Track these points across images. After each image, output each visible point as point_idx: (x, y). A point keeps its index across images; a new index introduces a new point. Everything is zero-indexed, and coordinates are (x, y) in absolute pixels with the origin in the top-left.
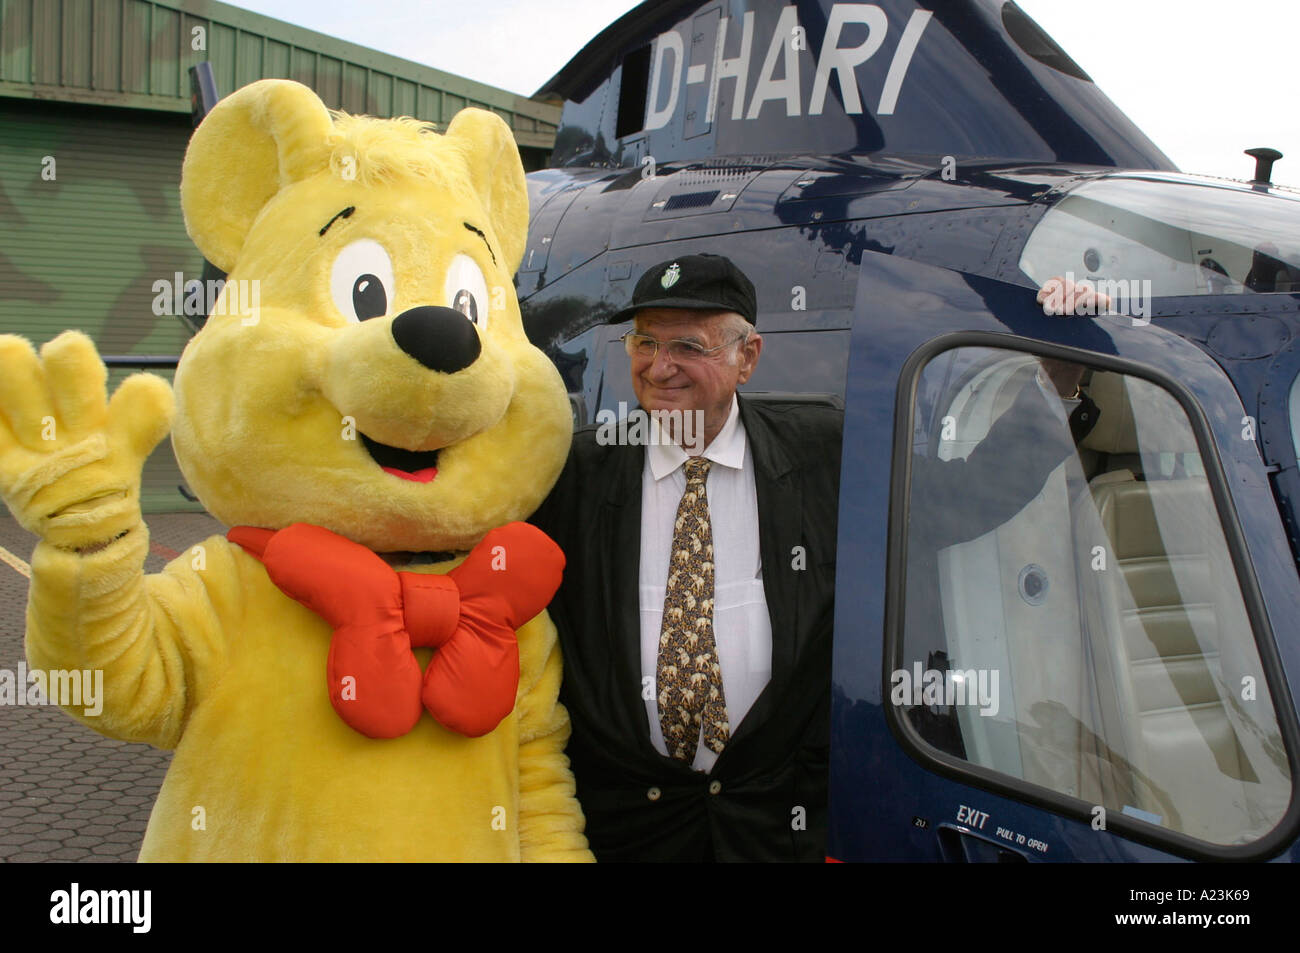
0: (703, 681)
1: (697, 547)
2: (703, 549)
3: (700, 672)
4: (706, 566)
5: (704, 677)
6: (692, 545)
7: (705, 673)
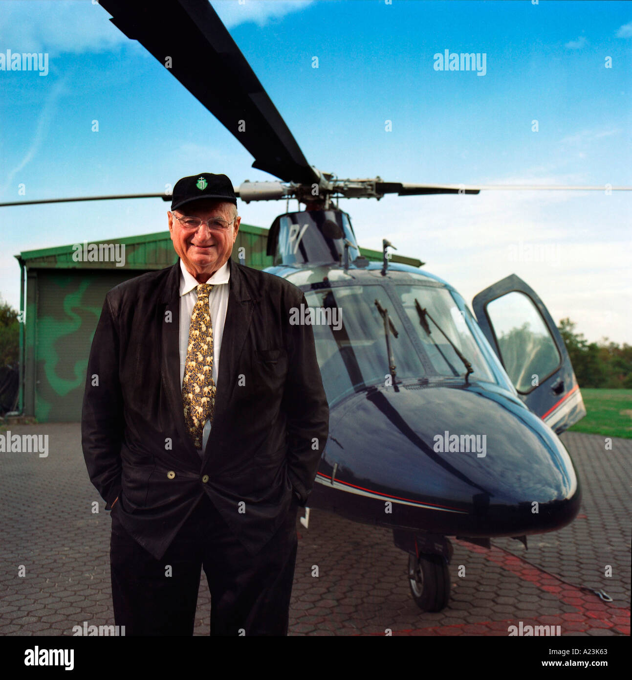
0: (208, 402)
1: (204, 329)
2: (207, 330)
3: (206, 396)
4: (209, 339)
5: (208, 399)
6: (201, 328)
7: (209, 397)
